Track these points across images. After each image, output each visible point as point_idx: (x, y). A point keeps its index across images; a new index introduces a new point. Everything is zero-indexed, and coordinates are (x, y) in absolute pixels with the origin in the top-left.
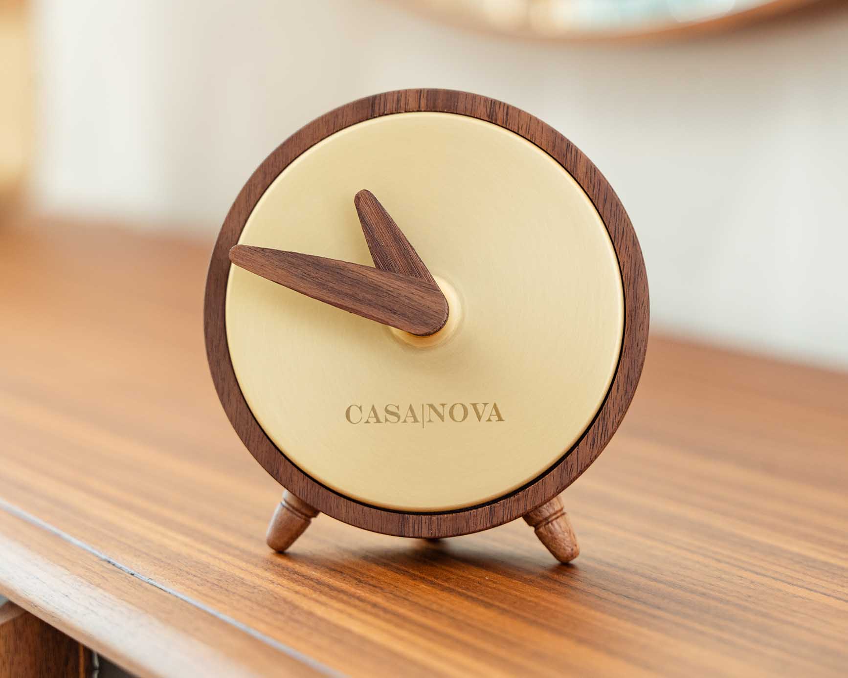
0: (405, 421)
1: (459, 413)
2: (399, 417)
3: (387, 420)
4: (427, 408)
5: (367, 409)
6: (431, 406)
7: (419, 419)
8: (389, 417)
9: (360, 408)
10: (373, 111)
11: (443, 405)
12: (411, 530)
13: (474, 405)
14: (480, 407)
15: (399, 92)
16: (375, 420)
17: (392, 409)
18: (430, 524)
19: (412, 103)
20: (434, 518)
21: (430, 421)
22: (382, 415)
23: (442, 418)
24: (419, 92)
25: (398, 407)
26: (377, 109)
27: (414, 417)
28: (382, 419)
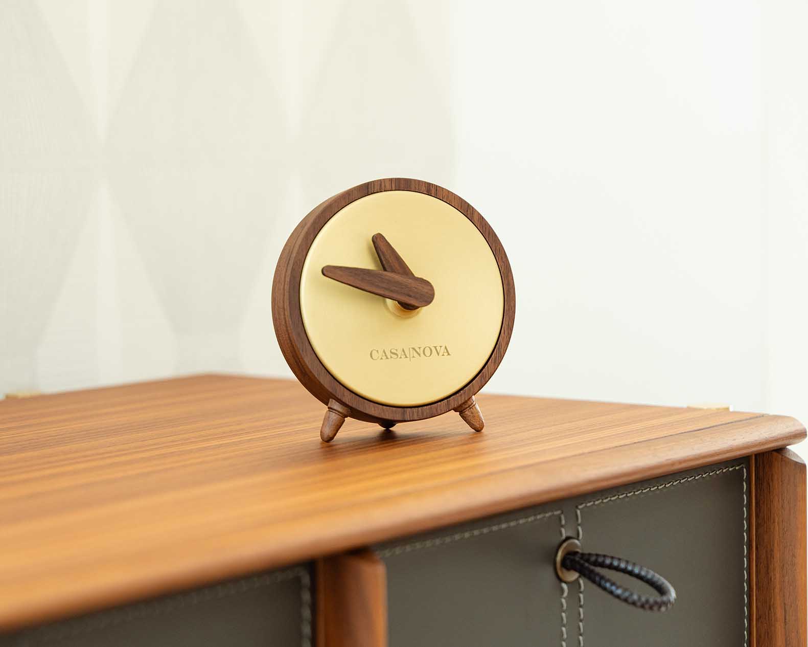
0: (401, 358)
1: (428, 352)
2: (397, 355)
3: (391, 357)
4: (411, 350)
5: (381, 352)
6: (413, 348)
7: (408, 356)
8: (393, 356)
9: (377, 351)
10: (368, 191)
11: (420, 348)
12: (408, 417)
13: (435, 347)
14: (438, 348)
15: (380, 180)
16: (385, 357)
17: (393, 351)
18: (418, 412)
19: (388, 187)
20: (420, 409)
21: (413, 357)
22: (389, 354)
23: (419, 355)
24: (391, 180)
25: (397, 350)
26: (370, 190)
27: (405, 355)
28: (389, 357)
